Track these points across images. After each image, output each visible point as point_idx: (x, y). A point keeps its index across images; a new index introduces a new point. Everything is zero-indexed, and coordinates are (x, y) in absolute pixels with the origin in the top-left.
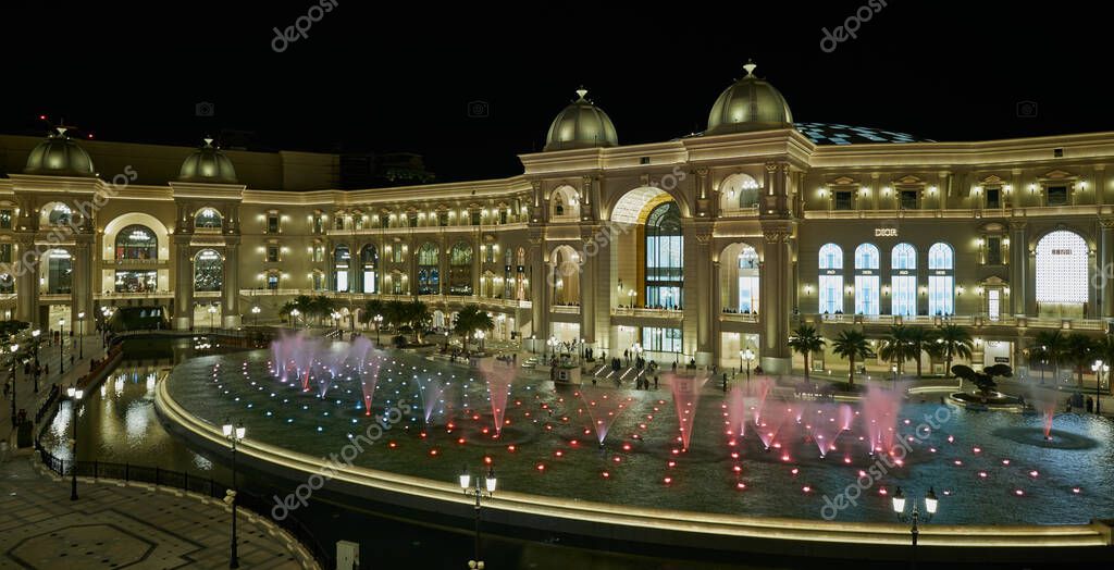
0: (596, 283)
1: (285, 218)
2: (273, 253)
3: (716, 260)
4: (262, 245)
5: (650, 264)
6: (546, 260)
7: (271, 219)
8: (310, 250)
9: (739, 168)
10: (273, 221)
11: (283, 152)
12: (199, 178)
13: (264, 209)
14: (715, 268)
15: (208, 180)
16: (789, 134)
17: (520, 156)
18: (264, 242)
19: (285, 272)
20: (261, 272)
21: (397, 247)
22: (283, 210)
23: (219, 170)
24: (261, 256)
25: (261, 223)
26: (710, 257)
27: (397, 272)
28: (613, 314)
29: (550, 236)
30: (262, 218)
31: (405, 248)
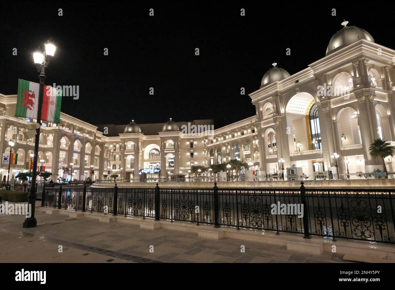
0: (282, 142)
1: (195, 143)
2: (192, 154)
3: (335, 119)
4: (188, 152)
5: (313, 133)
6: (263, 136)
7: (191, 143)
8: (203, 153)
9: (340, 70)
10: (192, 145)
11: (194, 121)
12: (167, 130)
13: (188, 140)
14: (334, 124)
15: (170, 131)
16: (361, 43)
17: (249, 95)
18: (189, 151)
19: (196, 161)
20: (188, 161)
21: (227, 147)
22: (195, 139)
23: (173, 127)
24: (188, 156)
25: (188, 145)
26: (331, 119)
27: (227, 156)
28: (291, 155)
29: (263, 126)
30: (188, 143)
31: (229, 147)
